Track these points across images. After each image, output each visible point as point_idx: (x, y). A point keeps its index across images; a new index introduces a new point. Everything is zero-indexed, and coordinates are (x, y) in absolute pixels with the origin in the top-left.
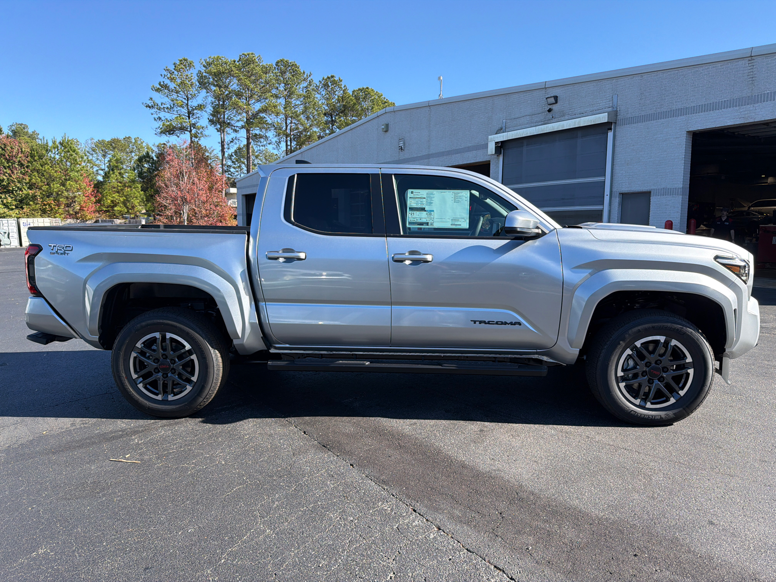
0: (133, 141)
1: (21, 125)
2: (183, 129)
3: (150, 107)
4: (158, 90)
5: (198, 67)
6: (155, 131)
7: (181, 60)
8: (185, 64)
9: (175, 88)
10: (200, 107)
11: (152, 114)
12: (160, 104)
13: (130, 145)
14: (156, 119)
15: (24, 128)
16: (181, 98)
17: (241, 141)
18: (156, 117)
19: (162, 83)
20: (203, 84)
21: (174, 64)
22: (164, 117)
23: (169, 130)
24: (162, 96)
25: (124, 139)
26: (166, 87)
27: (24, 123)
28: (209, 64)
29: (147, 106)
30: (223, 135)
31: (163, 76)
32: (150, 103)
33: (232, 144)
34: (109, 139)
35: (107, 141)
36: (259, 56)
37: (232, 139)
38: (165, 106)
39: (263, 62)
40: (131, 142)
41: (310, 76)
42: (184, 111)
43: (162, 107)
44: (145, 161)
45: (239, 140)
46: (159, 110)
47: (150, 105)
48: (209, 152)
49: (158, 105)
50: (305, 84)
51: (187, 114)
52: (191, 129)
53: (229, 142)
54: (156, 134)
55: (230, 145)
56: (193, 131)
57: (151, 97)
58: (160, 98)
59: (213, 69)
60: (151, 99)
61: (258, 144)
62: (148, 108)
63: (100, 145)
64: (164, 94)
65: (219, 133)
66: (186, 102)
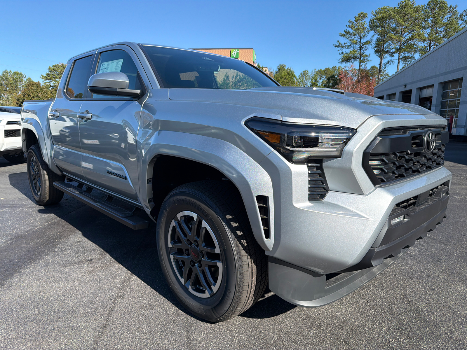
0: (337, 69)
1: (283, 65)
2: (355, 58)
3: (337, 46)
4: (343, 35)
5: (370, 17)
6: (339, 61)
7: (359, 14)
8: (362, 16)
9: (353, 32)
10: (368, 43)
11: (338, 51)
12: (343, 44)
13: (335, 71)
14: (341, 53)
15: (284, 67)
16: (357, 38)
17: (394, 62)
18: (340, 52)
19: (346, 31)
20: (372, 27)
21: (355, 17)
22: (345, 51)
23: (347, 59)
24: (345, 39)
25: (332, 68)
26: (348, 32)
27: (284, 64)
28: (378, 13)
29: (335, 46)
30: (381, 59)
31: (347, 26)
32: (337, 44)
33: (388, 65)
34: (324, 69)
35: (323, 70)
36: (413, 1)
37: (388, 61)
38: (346, 45)
39: (416, 5)
40: (336, 69)
41: (455, 8)
42: (357, 46)
43: (344, 45)
44: (331, 79)
45: (393, 61)
46: (343, 47)
47: (337, 45)
48: (383, 72)
49: (342, 45)
50: (449, 15)
51: (359, 49)
52: (360, 57)
53: (386, 63)
54: (339, 63)
55: (386, 65)
56: (362, 58)
57: (338, 40)
58: (343, 40)
59: (379, 16)
60: (338, 41)
61: (407, 63)
62: (336, 47)
63: (318, 73)
64: (346, 37)
65: (380, 58)
66: (360, 40)
